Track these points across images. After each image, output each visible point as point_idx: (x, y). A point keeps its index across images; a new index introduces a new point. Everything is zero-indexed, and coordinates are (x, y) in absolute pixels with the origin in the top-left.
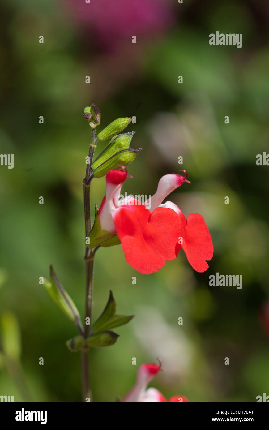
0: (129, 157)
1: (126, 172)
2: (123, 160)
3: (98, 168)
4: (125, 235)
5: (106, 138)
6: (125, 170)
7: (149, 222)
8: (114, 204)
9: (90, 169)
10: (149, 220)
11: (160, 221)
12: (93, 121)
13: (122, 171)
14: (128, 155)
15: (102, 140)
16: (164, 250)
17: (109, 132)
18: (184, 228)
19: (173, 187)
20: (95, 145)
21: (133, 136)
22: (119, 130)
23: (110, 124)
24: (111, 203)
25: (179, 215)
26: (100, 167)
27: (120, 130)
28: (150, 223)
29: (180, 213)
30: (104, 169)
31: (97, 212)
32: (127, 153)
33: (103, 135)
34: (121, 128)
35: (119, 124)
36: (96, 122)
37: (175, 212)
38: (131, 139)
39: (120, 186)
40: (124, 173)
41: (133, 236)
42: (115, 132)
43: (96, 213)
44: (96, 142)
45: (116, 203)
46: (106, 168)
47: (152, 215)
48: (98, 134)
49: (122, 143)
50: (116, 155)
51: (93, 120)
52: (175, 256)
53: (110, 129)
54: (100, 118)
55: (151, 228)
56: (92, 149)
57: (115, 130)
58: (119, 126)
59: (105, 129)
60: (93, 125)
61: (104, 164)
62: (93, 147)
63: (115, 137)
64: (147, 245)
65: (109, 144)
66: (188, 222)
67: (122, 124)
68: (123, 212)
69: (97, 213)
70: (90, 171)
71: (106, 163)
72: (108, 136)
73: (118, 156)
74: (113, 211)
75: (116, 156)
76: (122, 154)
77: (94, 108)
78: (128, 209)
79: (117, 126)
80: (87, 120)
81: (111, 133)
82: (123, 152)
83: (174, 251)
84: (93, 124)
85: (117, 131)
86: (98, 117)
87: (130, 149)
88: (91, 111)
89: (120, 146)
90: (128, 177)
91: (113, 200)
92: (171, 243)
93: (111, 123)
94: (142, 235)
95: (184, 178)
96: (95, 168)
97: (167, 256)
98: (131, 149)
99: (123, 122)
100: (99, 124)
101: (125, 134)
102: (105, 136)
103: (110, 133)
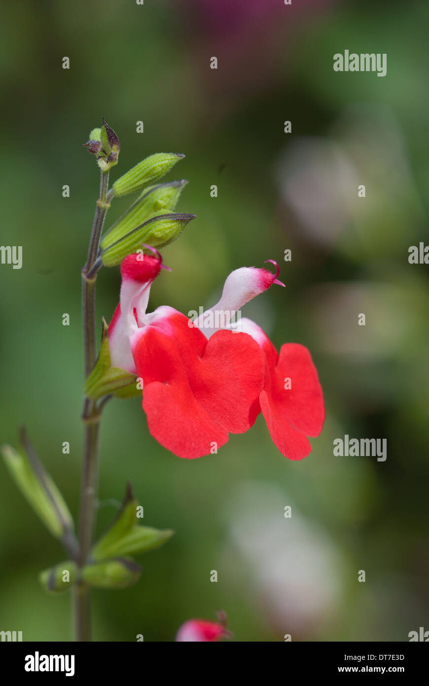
0: (171, 230)
1: (160, 259)
2: (159, 234)
3: (110, 247)
4: (153, 381)
5: (128, 191)
6: (157, 257)
7: (201, 357)
8: (137, 319)
9: (96, 248)
10: (203, 354)
11: (224, 355)
12: (104, 157)
13: (153, 257)
14: (169, 225)
15: (121, 194)
16: (228, 413)
17: (136, 180)
18: (272, 371)
19: (253, 293)
20: (107, 203)
21: (183, 189)
22: (154, 177)
23: (139, 164)
24: (130, 316)
25: (261, 346)
26: (115, 246)
27: (156, 176)
28: (203, 359)
29: (265, 343)
30: (122, 250)
31: (104, 331)
32: (167, 222)
33: (121, 185)
34: (157, 173)
35: (155, 165)
36: (110, 159)
37: (255, 341)
38: (178, 195)
39: (148, 285)
40: (156, 261)
41: (170, 383)
42: (146, 180)
43: (102, 334)
44: (109, 198)
45: (139, 317)
46: (127, 248)
47: (209, 344)
48: (113, 183)
49: (161, 202)
50: (145, 224)
51: (105, 155)
52: (248, 425)
53: (137, 173)
54: (118, 152)
55: (206, 369)
56: (101, 211)
57: (147, 175)
58: (154, 169)
59: (127, 174)
60: (103, 165)
61: (123, 241)
62: (103, 206)
63: (149, 189)
64: (195, 401)
65: (135, 203)
66: (280, 360)
67: (161, 166)
68: (151, 337)
69: (104, 334)
70: (96, 253)
71: (127, 239)
72: (133, 187)
73: (149, 228)
74: (134, 332)
75: (145, 227)
76: (157, 223)
77: (108, 133)
78: (162, 331)
79: (151, 168)
80: (94, 154)
81: (139, 181)
82: (160, 219)
83: (247, 415)
84: (105, 163)
85: (150, 179)
86: (115, 151)
87: (172, 215)
88: (101, 137)
89: (156, 207)
90: (163, 270)
91: (135, 310)
92: (244, 400)
93: (139, 162)
94: (188, 381)
95: (275, 275)
96: (106, 247)
97: (233, 424)
98: (175, 215)
99: (162, 161)
100: (116, 163)
101: (168, 184)
102: (127, 188)
103: (136, 182)
